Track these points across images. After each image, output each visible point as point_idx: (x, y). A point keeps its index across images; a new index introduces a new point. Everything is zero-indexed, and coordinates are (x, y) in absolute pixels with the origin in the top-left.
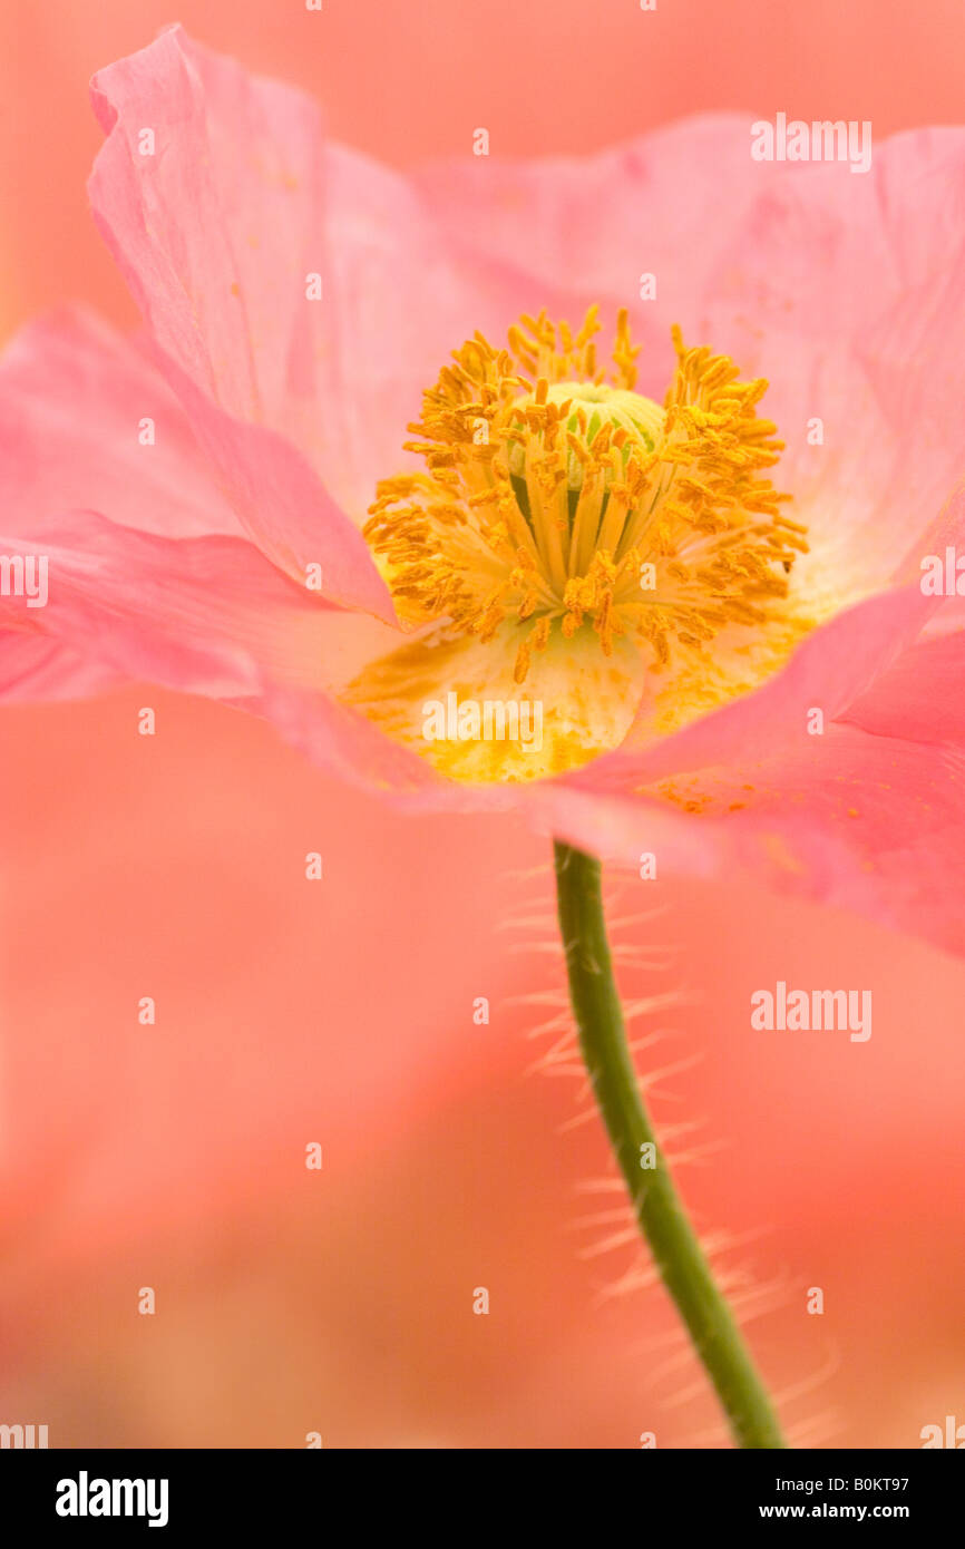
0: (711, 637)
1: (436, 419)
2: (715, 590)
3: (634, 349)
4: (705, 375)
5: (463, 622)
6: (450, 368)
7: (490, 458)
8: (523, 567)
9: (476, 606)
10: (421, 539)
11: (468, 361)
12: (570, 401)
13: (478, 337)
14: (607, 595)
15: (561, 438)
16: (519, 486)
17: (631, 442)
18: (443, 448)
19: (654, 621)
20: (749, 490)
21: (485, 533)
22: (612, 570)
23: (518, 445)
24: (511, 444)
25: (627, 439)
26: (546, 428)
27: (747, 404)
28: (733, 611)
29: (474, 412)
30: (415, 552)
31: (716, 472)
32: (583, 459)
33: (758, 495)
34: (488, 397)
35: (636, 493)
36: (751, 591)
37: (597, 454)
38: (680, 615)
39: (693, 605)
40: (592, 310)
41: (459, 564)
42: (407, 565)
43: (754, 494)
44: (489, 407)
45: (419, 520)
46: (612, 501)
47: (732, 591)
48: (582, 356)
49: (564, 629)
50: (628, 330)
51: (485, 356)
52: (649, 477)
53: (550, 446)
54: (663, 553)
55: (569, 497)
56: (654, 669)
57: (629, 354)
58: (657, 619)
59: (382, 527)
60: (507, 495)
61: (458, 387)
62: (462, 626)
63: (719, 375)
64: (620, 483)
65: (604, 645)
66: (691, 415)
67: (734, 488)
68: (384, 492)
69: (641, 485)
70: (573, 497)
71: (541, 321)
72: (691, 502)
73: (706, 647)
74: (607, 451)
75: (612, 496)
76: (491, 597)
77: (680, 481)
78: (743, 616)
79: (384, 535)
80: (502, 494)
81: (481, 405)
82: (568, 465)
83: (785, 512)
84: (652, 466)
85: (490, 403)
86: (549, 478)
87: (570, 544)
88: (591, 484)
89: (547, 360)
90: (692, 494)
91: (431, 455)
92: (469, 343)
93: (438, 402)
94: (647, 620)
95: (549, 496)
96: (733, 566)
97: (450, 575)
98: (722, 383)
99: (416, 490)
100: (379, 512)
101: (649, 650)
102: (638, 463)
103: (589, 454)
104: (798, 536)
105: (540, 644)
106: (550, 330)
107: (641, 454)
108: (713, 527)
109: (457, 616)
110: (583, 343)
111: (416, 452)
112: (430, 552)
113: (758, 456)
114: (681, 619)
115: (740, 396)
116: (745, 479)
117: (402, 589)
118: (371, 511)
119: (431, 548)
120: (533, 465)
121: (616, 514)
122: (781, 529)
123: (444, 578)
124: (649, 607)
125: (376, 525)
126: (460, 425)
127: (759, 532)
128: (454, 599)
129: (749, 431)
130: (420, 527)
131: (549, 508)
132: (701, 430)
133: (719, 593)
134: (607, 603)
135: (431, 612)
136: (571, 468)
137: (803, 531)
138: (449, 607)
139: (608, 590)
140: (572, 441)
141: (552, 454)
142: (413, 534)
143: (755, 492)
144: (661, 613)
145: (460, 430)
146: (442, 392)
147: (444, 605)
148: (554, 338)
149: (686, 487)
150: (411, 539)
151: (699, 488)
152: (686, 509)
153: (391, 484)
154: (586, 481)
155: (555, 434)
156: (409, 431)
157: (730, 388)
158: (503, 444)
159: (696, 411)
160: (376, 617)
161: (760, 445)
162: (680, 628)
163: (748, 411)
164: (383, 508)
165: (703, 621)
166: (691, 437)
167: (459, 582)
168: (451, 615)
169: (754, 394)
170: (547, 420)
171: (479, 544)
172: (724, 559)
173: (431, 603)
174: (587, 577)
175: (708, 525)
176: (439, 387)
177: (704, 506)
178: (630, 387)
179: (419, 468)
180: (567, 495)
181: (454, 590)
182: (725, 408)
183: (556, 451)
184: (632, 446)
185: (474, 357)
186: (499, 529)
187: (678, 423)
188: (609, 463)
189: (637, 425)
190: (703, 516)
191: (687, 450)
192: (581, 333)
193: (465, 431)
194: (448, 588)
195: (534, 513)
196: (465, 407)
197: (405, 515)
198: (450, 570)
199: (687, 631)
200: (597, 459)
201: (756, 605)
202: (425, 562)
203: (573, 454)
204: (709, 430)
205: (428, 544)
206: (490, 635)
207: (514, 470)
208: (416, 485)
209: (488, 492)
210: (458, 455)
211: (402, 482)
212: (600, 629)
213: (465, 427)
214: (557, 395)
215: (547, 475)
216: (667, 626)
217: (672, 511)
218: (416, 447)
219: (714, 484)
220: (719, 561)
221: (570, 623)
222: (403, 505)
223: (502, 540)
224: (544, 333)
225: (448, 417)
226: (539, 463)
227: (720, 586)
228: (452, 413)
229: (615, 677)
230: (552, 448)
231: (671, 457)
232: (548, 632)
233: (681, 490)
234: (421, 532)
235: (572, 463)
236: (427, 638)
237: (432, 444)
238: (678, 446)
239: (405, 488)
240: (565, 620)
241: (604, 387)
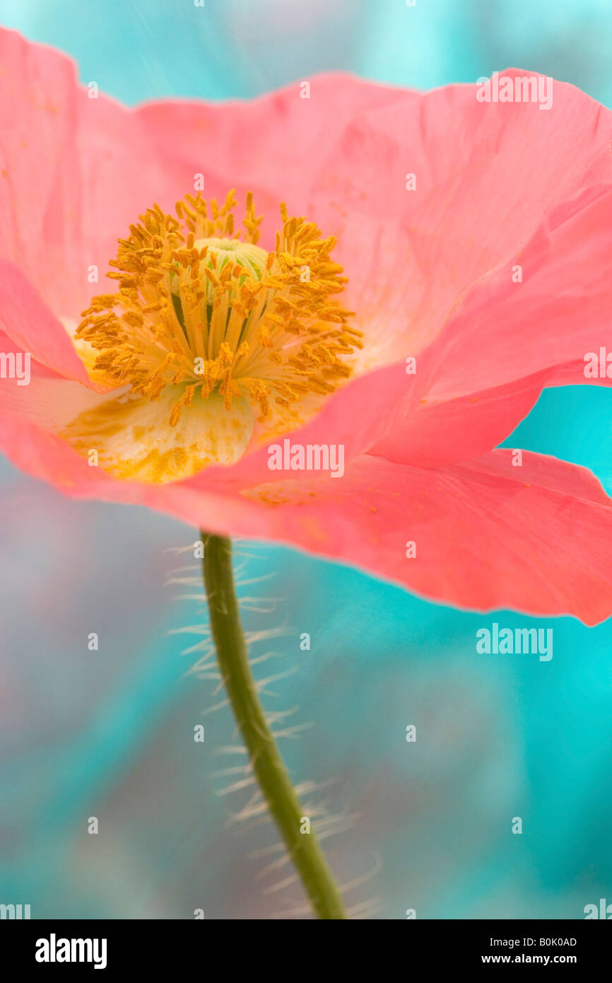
0: (294, 399)
1: (125, 258)
2: (298, 370)
3: (257, 219)
4: (296, 233)
5: (139, 387)
6: (137, 227)
7: (156, 282)
8: (175, 352)
9: (147, 377)
10: (115, 334)
11: (149, 222)
12: (206, 248)
13: (156, 207)
14: (228, 371)
15: (201, 270)
16: (177, 301)
17: (246, 275)
18: (131, 276)
19: (258, 389)
20: (323, 307)
21: (152, 330)
22: (230, 355)
23: (176, 276)
24: (172, 275)
25: (242, 272)
26: (192, 265)
27: (322, 254)
28: (313, 384)
29: (148, 253)
30: (109, 342)
31: (300, 295)
32: (215, 285)
33: (327, 310)
34: (157, 244)
35: (248, 307)
36: (327, 373)
37: (224, 282)
38: (276, 385)
39: (288, 380)
40: (231, 193)
41: (138, 350)
42: (104, 351)
43: (325, 309)
44: (157, 250)
45: (114, 322)
46: (234, 312)
47: (316, 372)
48: (223, 221)
49: (203, 393)
50: (254, 206)
51: (159, 217)
52: (257, 297)
53: (194, 275)
54: (264, 345)
55: (207, 310)
56: (260, 420)
57: (253, 221)
58: (259, 387)
59: (91, 326)
60: (166, 306)
61: (141, 238)
62: (138, 389)
63: (305, 234)
64: (237, 300)
65: (226, 403)
66: (284, 258)
67: (314, 306)
68: (96, 304)
69: (251, 302)
70: (209, 309)
71: (198, 198)
72: (283, 314)
73: (293, 407)
74: (229, 279)
75: (233, 309)
76: (156, 371)
77: (275, 299)
78: (321, 389)
79: (92, 331)
80: (162, 305)
81: (152, 249)
82: (207, 289)
83: (352, 324)
84: (259, 290)
85: (158, 248)
86: (192, 297)
87: (208, 340)
88: (219, 301)
89: (203, 223)
90: (283, 308)
91: (121, 279)
92: (149, 210)
93: (128, 247)
94: (253, 388)
95: (192, 308)
96: (310, 354)
97: (131, 356)
98: (310, 239)
99: (116, 304)
100: (88, 316)
101: (257, 408)
102: (248, 287)
103: (219, 282)
104: (356, 338)
105: (187, 402)
106: (203, 204)
107: (253, 282)
108: (297, 330)
109: (134, 383)
110: (225, 213)
111: (112, 278)
112: (120, 342)
113: (329, 286)
114: (278, 389)
115: (320, 247)
116: (320, 301)
117: (101, 365)
118: (84, 315)
119: (120, 339)
120: (182, 288)
121: (237, 321)
122: (348, 334)
123: (126, 358)
124: (255, 380)
125: (86, 325)
126: (139, 261)
127: (332, 335)
128: (132, 371)
129: (326, 270)
130: (114, 326)
131: (194, 315)
132: (291, 268)
133: (300, 372)
134: (228, 376)
135: (118, 380)
136: (209, 291)
137: (360, 336)
138: (130, 377)
139: (229, 368)
140: (208, 273)
141: (195, 281)
142: (109, 331)
143: (326, 308)
144: (262, 383)
145: (139, 265)
146: (132, 242)
147: (126, 376)
148: (206, 209)
149: (280, 303)
150: (107, 333)
151: (286, 303)
152: (279, 318)
153: (98, 298)
154: (216, 298)
155: (197, 268)
156: (110, 265)
157: (313, 243)
158: (167, 274)
159: (289, 257)
160: (81, 383)
161: (332, 280)
162: (275, 394)
163: (324, 258)
164: (91, 313)
165: (290, 390)
166: (283, 272)
167: (137, 361)
168: (131, 382)
169: (328, 247)
170: (193, 259)
171: (153, 337)
172: (305, 351)
173: (118, 374)
174: (216, 360)
175: (295, 329)
176: (131, 239)
177: (292, 316)
178: (255, 242)
179: (114, 288)
180: (206, 308)
181: (133, 366)
182: (308, 254)
183: (198, 279)
184: (247, 277)
185: (153, 219)
186: (160, 328)
187: (276, 261)
188: (230, 288)
189: (253, 265)
190: (291, 323)
191: (280, 280)
192: (224, 207)
193: (142, 265)
194: (128, 365)
195: (185, 319)
196: (142, 250)
197: (104, 318)
198: (130, 353)
199: (280, 395)
200: (223, 285)
201: (330, 382)
202: (116, 348)
203: (210, 283)
204: (295, 268)
205: (120, 336)
206: (156, 396)
207: (174, 292)
208: (116, 301)
209: (154, 304)
210: (137, 280)
211: (107, 298)
212: (223, 394)
213: (142, 262)
214: (199, 245)
215: (191, 294)
216: (266, 392)
217: (269, 319)
218: (113, 275)
219: (300, 304)
220: (302, 352)
221: (206, 390)
222: (105, 313)
223: (162, 334)
224: (199, 206)
225: (131, 256)
226: (187, 286)
227: (302, 367)
228: (135, 255)
229: (236, 424)
230: (196, 277)
231: (270, 285)
232: (192, 394)
233: (276, 305)
234: (114, 329)
235: (209, 288)
236: (120, 398)
237: (122, 273)
238: (275, 278)
239: (109, 302)
240: (203, 388)
241: (236, 241)
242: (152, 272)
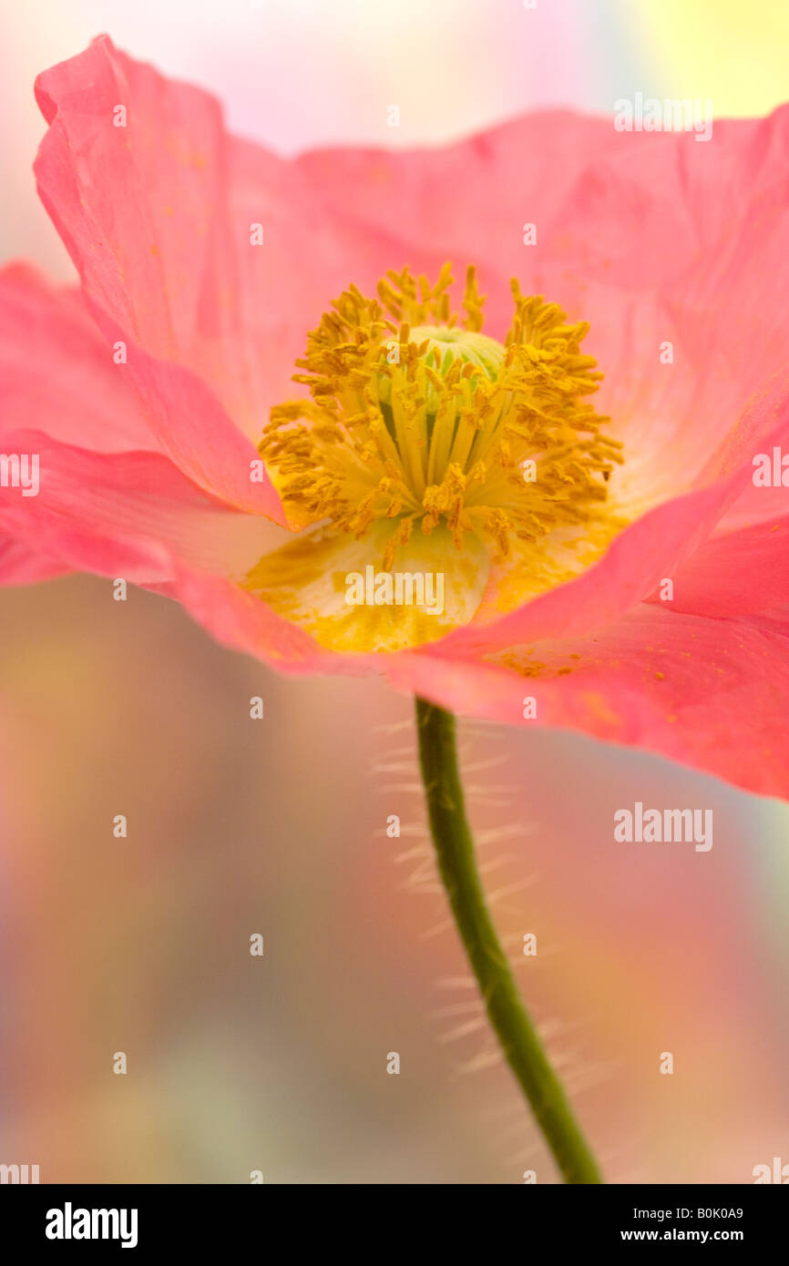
0: (544, 533)
1: (318, 356)
2: (546, 495)
3: (481, 298)
4: (538, 320)
5: (342, 521)
6: (330, 314)
7: (363, 388)
8: (389, 476)
9: (351, 509)
10: (307, 454)
11: (344, 309)
12: (428, 341)
13: (352, 288)
14: (458, 500)
15: (420, 372)
16: (387, 411)
17: (478, 374)
18: (324, 379)
19: (497, 520)
20: (574, 413)
21: (358, 449)
22: (463, 479)
23: (385, 377)
24: (379, 377)
25: (475, 372)
26: (408, 364)
27: (572, 343)
28: (562, 512)
29: (350, 350)
30: (302, 465)
31: (548, 399)
32: (438, 389)
33: (581, 417)
34: (361, 338)
35: (482, 416)
36: (577, 496)
37: (450, 384)
38: (517, 515)
39: (530, 507)
40: (447, 267)
41: (338, 474)
42: (296, 475)
43: (578, 416)
44: (362, 346)
45: (305, 439)
46: (463, 423)
47: (562, 496)
48: (437, 304)
49: (423, 527)
50: (476, 283)
51: (358, 304)
52: (493, 403)
53: (411, 377)
54: (504, 465)
55: (427, 421)
56: (497, 560)
57: (476, 302)
58: (500, 519)
59: (274, 444)
60: (376, 418)
61: (336, 329)
62: (340, 525)
63: (549, 319)
64: (469, 408)
65: (457, 541)
66: (526, 352)
67: (562, 412)
68: (277, 416)
69: (485, 410)
70: (431, 420)
71: (404, 276)
72: (527, 423)
73: (540, 541)
74: (458, 382)
75: (462, 419)
76: (364, 501)
77: (518, 406)
78: (571, 517)
79: (276, 451)
80: (372, 417)
81: (354, 344)
82: (427, 394)
83: (605, 431)
84: (495, 393)
85: (362, 343)
86: (410, 404)
87: (428, 458)
88: (445, 409)
89: (410, 307)
90: (528, 417)
91: (314, 385)
92: (345, 294)
93: (320, 342)
94: (491, 520)
95: (410, 419)
96: (562, 475)
97: (330, 483)
98: (553, 325)
99: (302, 414)
100: (272, 432)
101: (492, 544)
102: (483, 391)
103: (444, 384)
104: (615, 451)
105: (404, 540)
106: (411, 283)
107: (487, 386)
108: (545, 444)
109: (336, 517)
110: (439, 293)
111: (302, 383)
112: (314, 465)
113: (582, 385)
114: (520, 520)
115: (567, 336)
116: (571, 404)
117: (290, 495)
118: (266, 431)
119: (313, 461)
120: (397, 394)
121: (466, 433)
122: (602, 445)
123: (325, 485)
124: (494, 509)
125: (269, 443)
126: (338, 361)
127: (583, 447)
128: (334, 503)
129: (574, 364)
130: (305, 444)
131: (410, 428)
132: (535, 364)
133: (549, 497)
134: (458, 505)
135: (315, 513)
136: (429, 396)
137: (619, 447)
138: (329, 510)
139: (459, 495)
140: (429, 374)
141: (414, 384)
142: (300, 450)
143: (579, 415)
144: (502, 513)
145: (338, 365)
146: (323, 334)
147: (325, 508)
148: (415, 289)
149: (523, 411)
150: (298, 454)
151: (533, 411)
152: (522, 429)
153: (282, 409)
154: (441, 406)
155: (416, 368)
156: (297, 365)
157: (558, 330)
158: (373, 376)
159: (532, 351)
160: (270, 519)
161: (583, 377)
162: (518, 527)
163: (573, 349)
164: (276, 428)
165: (537, 521)
166: (526, 370)
167: (338, 490)
168: (331, 516)
169: (578, 335)
170: (410, 356)
171: (353, 457)
172: (554, 470)
173: (314, 507)
174: (442, 485)
175: (541, 442)
176: (320, 331)
177: (538, 426)
178: (478, 329)
179: (306, 398)
180: (425, 418)
181: (333, 496)
182: (554, 345)
183: (416, 382)
184: (478, 377)
185: (350, 305)
186: (370, 447)
187: (516, 359)
188: (459, 392)
189: (483, 360)
190: (537, 435)
191: (523, 381)
192: (437, 285)
193: (342, 365)
194: (328, 494)
195: (399, 432)
196: (341, 346)
197: (292, 435)
198: (330, 480)
199: (524, 529)
200: (450, 389)
201: (581, 507)
202: (309, 473)
203: (430, 385)
204: (541, 364)
205: (312, 458)
206: (363, 533)
207: (383, 398)
208: (302, 410)
209: (361, 416)
210: (337, 385)
211: (291, 407)
212: (452, 528)
213: (342, 362)
214: (417, 336)
215: (408, 402)
216: (507, 525)
217: (511, 431)
218: (303, 379)
219: (546, 408)
220: (550, 471)
221: (429, 522)
222: (291, 427)
223: (372, 455)
224: (407, 286)
225: (328, 355)
226: (403, 391)
227: (551, 492)
228: (332, 352)
229: (466, 567)
230: (414, 380)
231: (511, 387)
232: (410, 529)
233: (518, 413)
234: (306, 448)
235: (429, 392)
236: (312, 535)
237: (315, 376)
238: (516, 377)
239: (293, 413)
240: (424, 522)
241: (456, 330)
242: (357, 375)
